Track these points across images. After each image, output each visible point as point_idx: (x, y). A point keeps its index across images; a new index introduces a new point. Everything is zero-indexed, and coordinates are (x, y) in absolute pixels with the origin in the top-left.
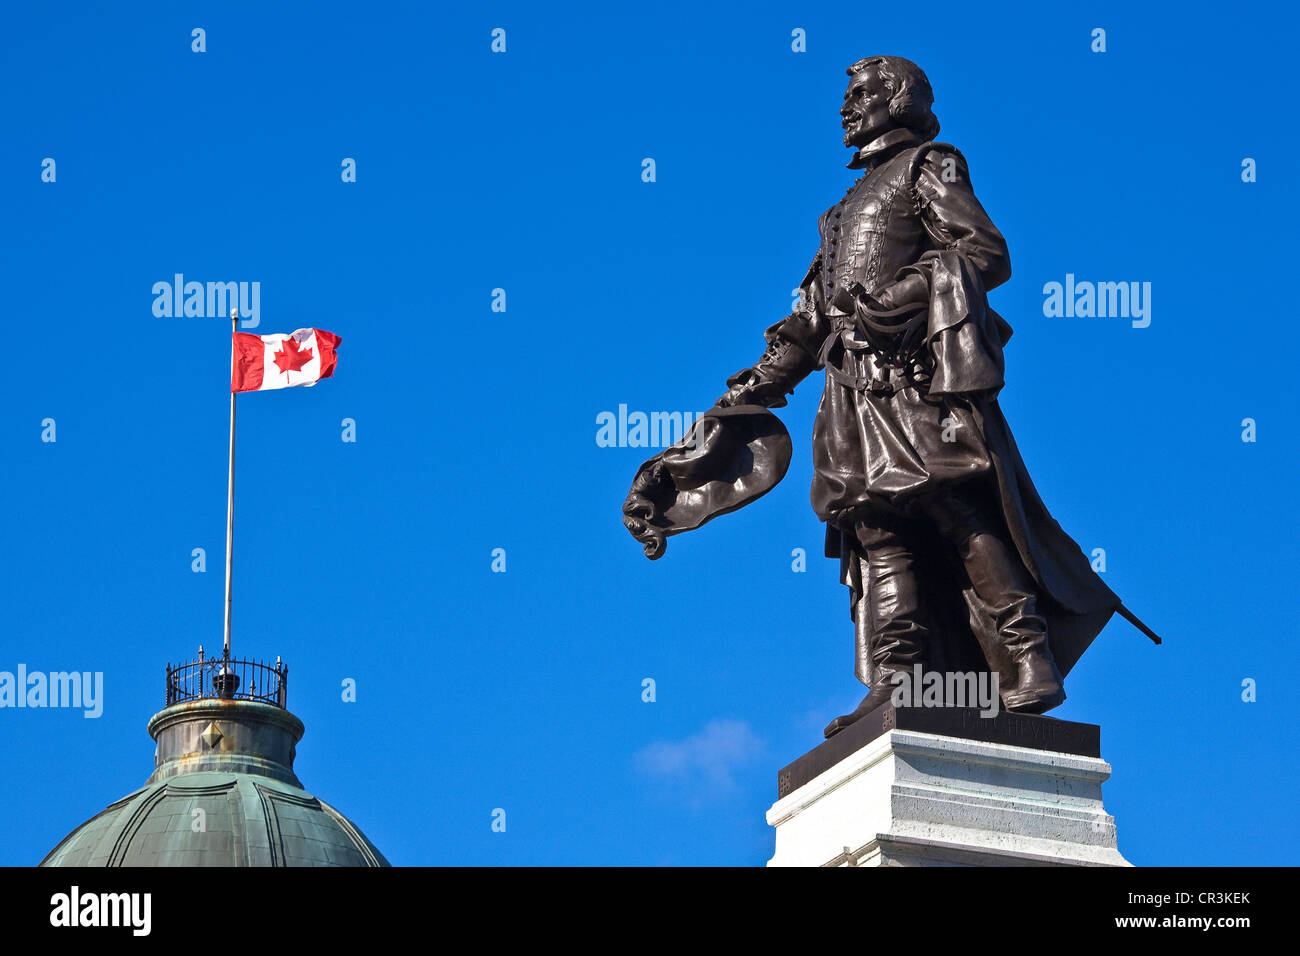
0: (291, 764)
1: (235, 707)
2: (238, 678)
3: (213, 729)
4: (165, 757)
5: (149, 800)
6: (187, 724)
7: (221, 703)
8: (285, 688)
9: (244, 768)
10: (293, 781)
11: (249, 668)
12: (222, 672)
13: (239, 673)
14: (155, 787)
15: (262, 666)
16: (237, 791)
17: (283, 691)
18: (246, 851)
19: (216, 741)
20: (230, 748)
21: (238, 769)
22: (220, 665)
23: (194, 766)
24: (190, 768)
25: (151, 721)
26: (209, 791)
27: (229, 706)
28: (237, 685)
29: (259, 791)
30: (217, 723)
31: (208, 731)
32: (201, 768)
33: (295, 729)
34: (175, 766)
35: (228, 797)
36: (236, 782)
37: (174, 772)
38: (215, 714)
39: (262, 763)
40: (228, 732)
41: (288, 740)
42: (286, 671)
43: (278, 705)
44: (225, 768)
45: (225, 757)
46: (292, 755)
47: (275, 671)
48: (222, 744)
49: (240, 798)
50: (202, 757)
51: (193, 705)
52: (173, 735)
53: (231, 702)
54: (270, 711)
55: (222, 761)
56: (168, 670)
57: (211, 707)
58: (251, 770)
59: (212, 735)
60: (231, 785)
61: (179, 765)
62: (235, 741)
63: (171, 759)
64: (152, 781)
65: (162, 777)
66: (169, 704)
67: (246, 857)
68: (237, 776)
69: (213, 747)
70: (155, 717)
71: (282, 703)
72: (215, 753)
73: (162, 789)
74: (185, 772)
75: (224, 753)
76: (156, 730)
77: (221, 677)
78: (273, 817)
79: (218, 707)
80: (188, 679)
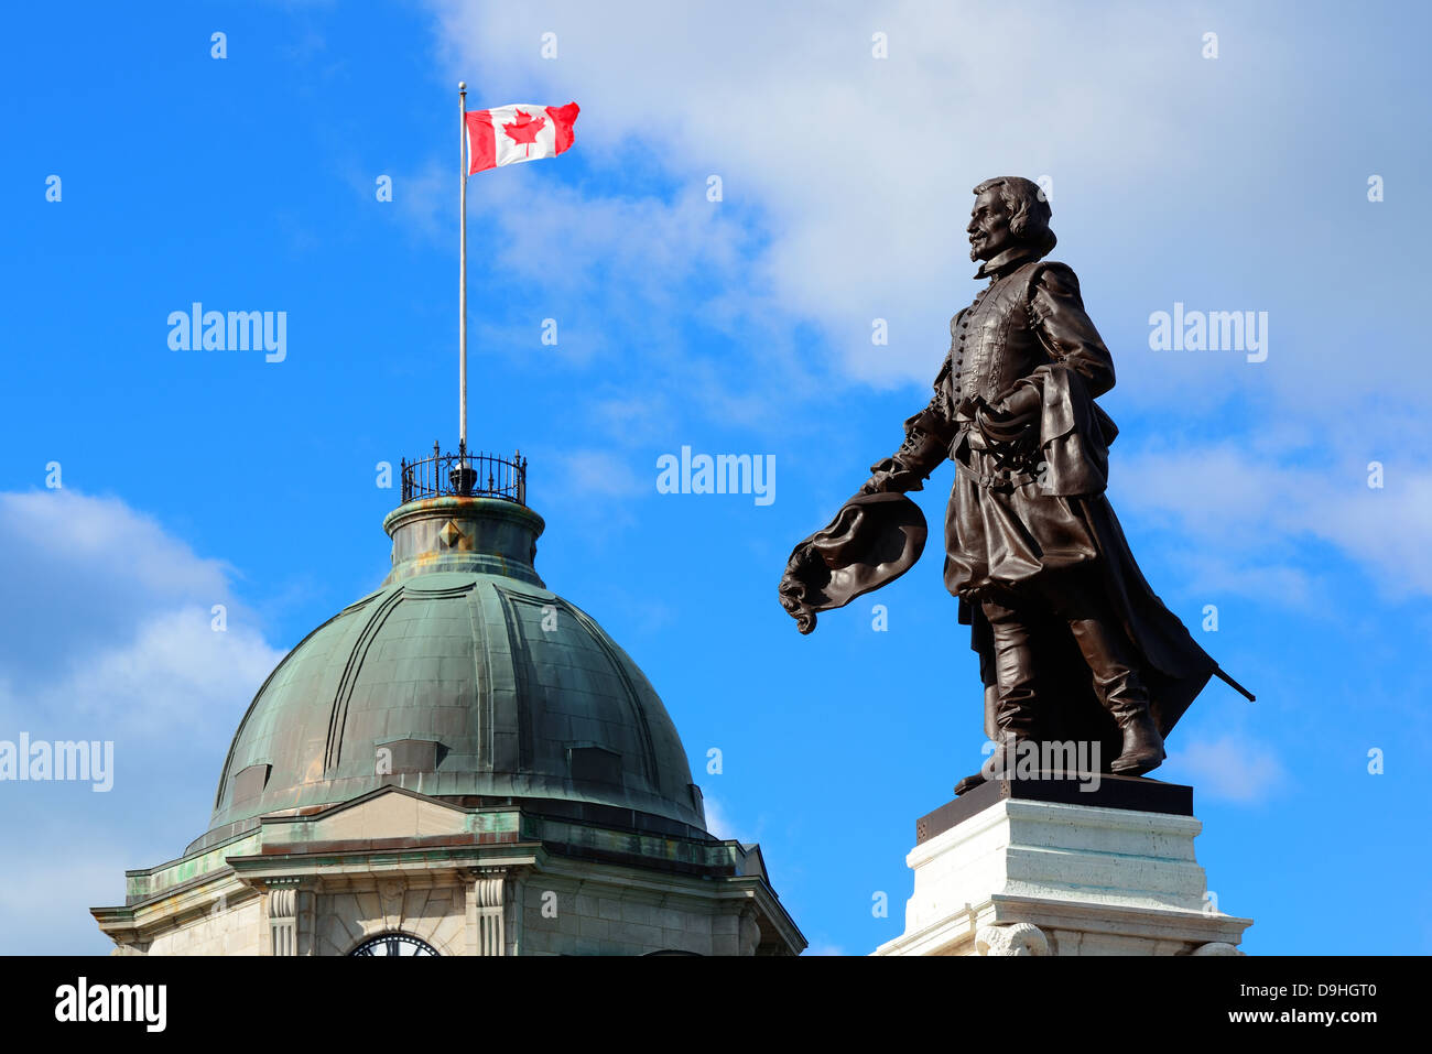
0: (532, 562)
1: (472, 504)
2: (475, 473)
3: (450, 528)
4: (401, 557)
5: (385, 604)
6: (424, 522)
7: (457, 500)
8: (524, 482)
9: (483, 568)
10: (535, 580)
11: (486, 463)
12: (458, 467)
13: (476, 466)
14: (392, 589)
15: (499, 461)
16: (477, 593)
17: (522, 485)
18: (487, 659)
19: (454, 542)
20: (469, 547)
21: (477, 569)
22: (457, 461)
23: (431, 567)
24: (427, 569)
25: (387, 519)
26: (448, 594)
27: (467, 503)
28: (475, 480)
29: (499, 592)
30: (455, 521)
31: (446, 530)
32: (440, 568)
33: (535, 525)
34: (412, 566)
35: (467, 600)
36: (475, 584)
37: (411, 572)
38: (451, 512)
39: (502, 562)
40: (467, 529)
41: (528, 536)
42: (525, 464)
43: (518, 501)
44: (463, 568)
45: (463, 556)
46: (533, 552)
47: (514, 466)
48: (461, 543)
49: (480, 602)
50: (441, 557)
51: (429, 504)
52: (410, 533)
53: (468, 500)
54: (509, 508)
55: (461, 561)
56: (403, 465)
57: (448, 506)
58: (491, 570)
59: (450, 534)
60: (470, 587)
61: (416, 565)
62: (474, 539)
63: (407, 559)
64: (389, 582)
65: (399, 577)
66: (405, 501)
67: (487, 663)
68: (476, 577)
69: (451, 546)
70: (390, 515)
71: (522, 498)
72: (454, 553)
73: (399, 591)
74: (423, 572)
75: (463, 552)
76: (394, 527)
77: (458, 472)
78: (515, 621)
79: (455, 505)
80: (424, 476)
